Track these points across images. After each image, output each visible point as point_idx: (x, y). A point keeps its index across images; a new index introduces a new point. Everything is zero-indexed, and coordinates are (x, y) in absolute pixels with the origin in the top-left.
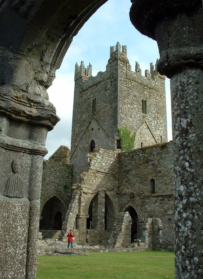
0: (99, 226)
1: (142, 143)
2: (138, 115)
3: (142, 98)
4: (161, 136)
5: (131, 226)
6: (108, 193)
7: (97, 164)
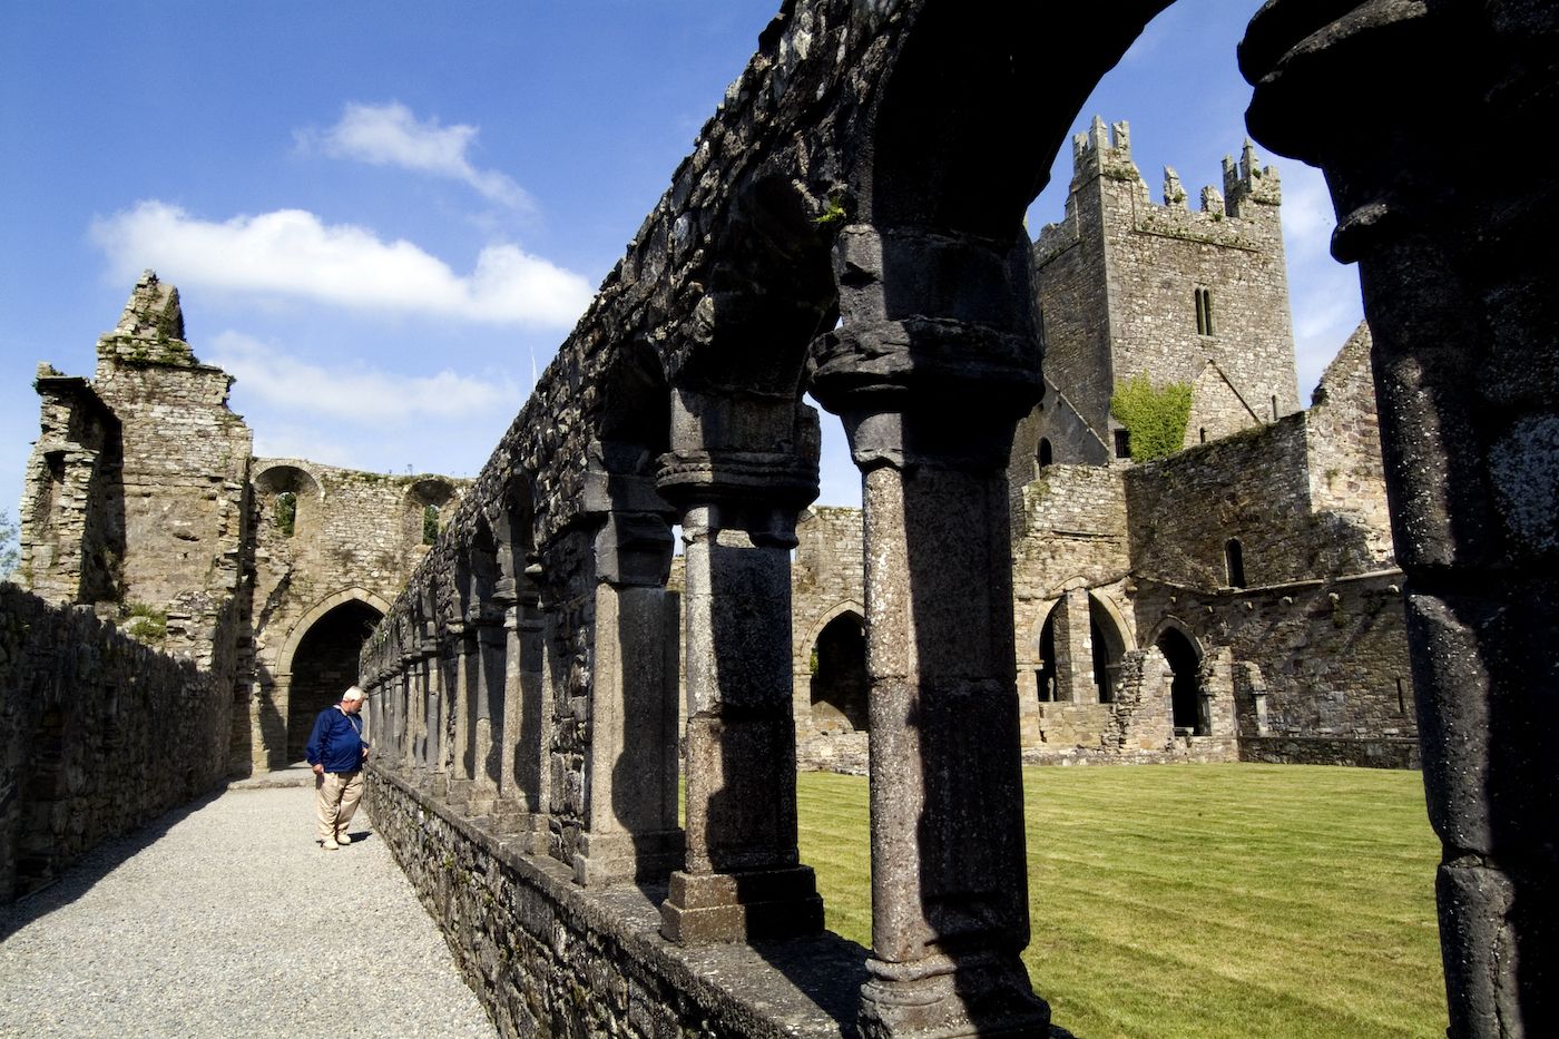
0: (1077, 691)
1: (1202, 431)
2: (1184, 343)
3: (1196, 286)
4: (1274, 398)
5: (1169, 688)
6: (1097, 593)
7: (1053, 511)
